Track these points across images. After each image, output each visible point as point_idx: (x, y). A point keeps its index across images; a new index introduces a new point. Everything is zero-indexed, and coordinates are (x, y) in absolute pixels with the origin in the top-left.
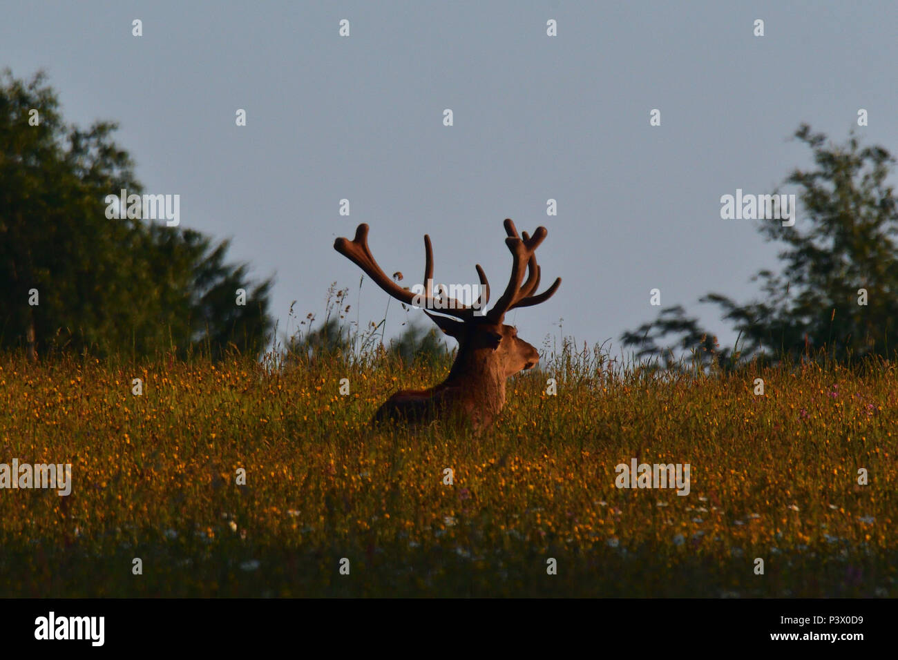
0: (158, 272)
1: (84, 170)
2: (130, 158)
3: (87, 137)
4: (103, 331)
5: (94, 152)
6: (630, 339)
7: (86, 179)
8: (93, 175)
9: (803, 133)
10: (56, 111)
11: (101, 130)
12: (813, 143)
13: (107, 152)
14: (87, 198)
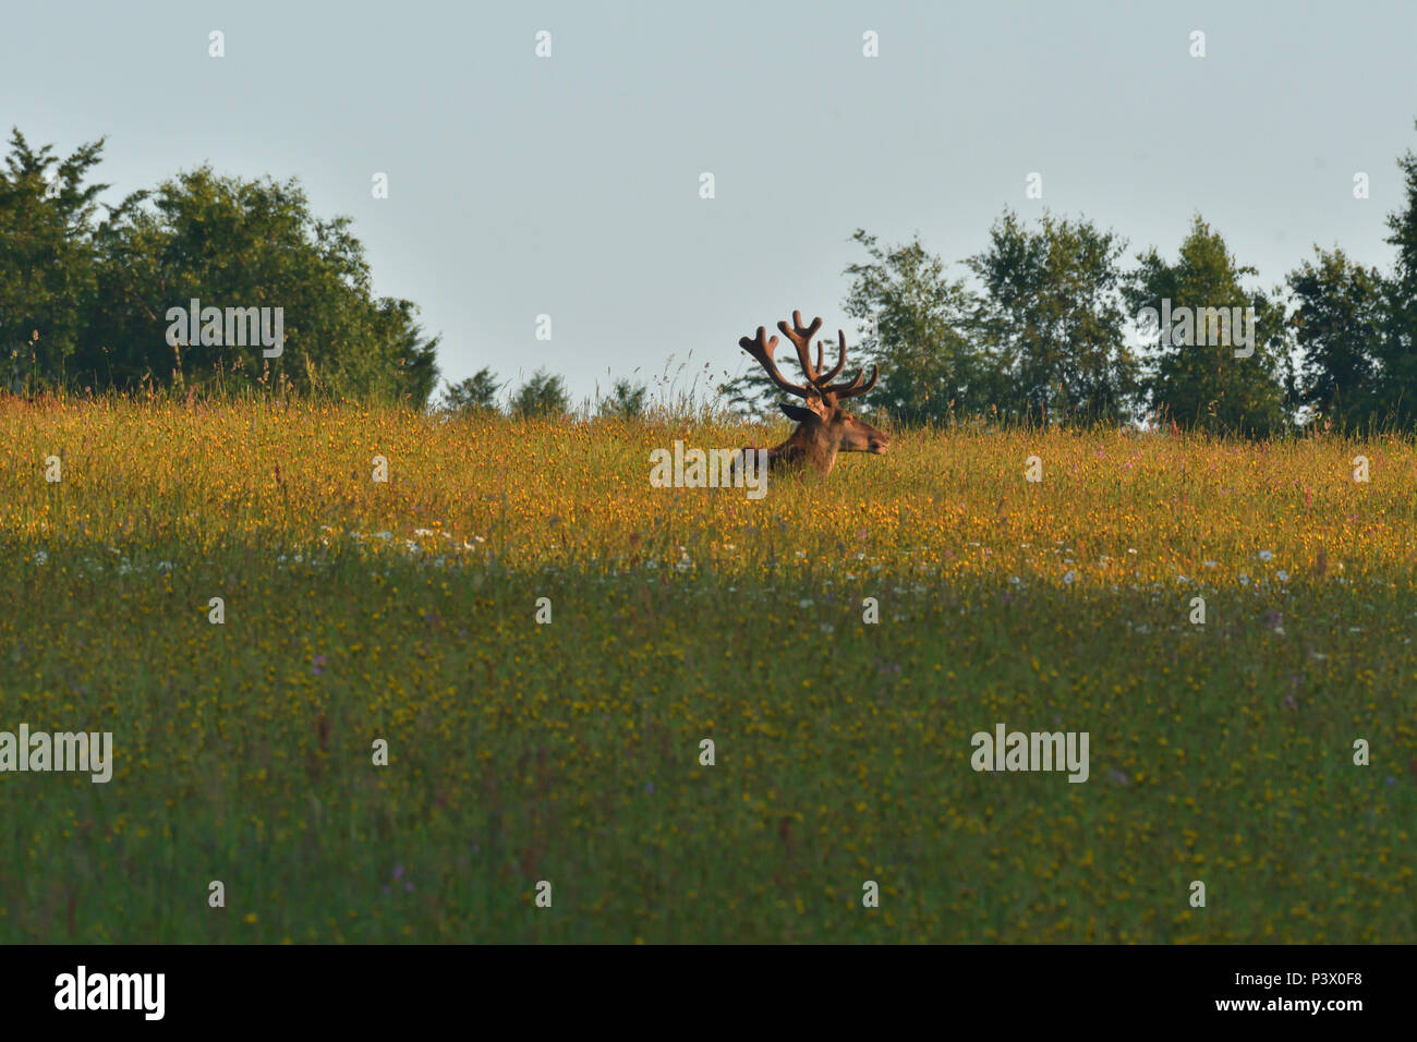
0: (380, 331)
1: (323, 252)
2: (360, 244)
3: (328, 228)
4: (337, 376)
5: (333, 239)
6: (725, 389)
7: (325, 259)
8: (331, 256)
9: (859, 236)
10: (304, 207)
11: (340, 223)
12: (866, 243)
13: (343, 239)
14: (328, 274)
